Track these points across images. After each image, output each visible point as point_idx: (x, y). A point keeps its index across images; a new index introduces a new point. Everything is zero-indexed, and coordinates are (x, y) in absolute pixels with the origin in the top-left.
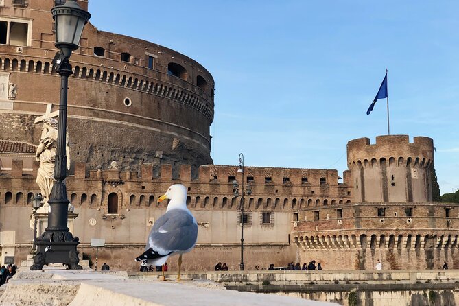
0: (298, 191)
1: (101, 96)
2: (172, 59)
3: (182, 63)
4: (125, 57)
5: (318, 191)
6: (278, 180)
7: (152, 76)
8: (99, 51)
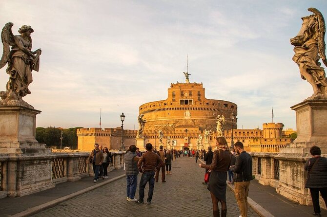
0: (251, 135)
1: (208, 114)
2: (225, 103)
3: (227, 103)
4: (213, 104)
5: (255, 135)
6: (246, 133)
7: (220, 108)
8: (207, 104)
